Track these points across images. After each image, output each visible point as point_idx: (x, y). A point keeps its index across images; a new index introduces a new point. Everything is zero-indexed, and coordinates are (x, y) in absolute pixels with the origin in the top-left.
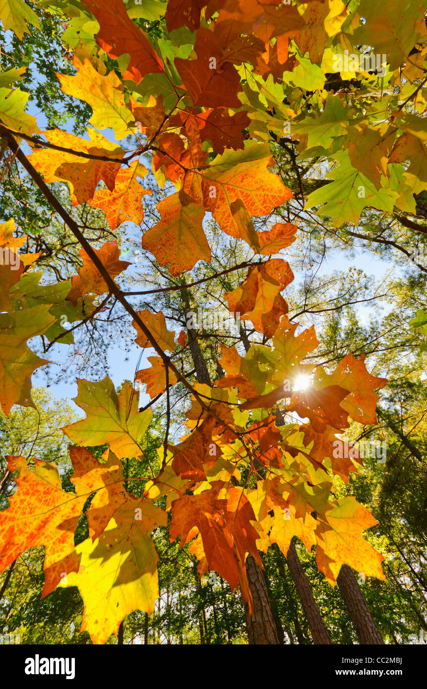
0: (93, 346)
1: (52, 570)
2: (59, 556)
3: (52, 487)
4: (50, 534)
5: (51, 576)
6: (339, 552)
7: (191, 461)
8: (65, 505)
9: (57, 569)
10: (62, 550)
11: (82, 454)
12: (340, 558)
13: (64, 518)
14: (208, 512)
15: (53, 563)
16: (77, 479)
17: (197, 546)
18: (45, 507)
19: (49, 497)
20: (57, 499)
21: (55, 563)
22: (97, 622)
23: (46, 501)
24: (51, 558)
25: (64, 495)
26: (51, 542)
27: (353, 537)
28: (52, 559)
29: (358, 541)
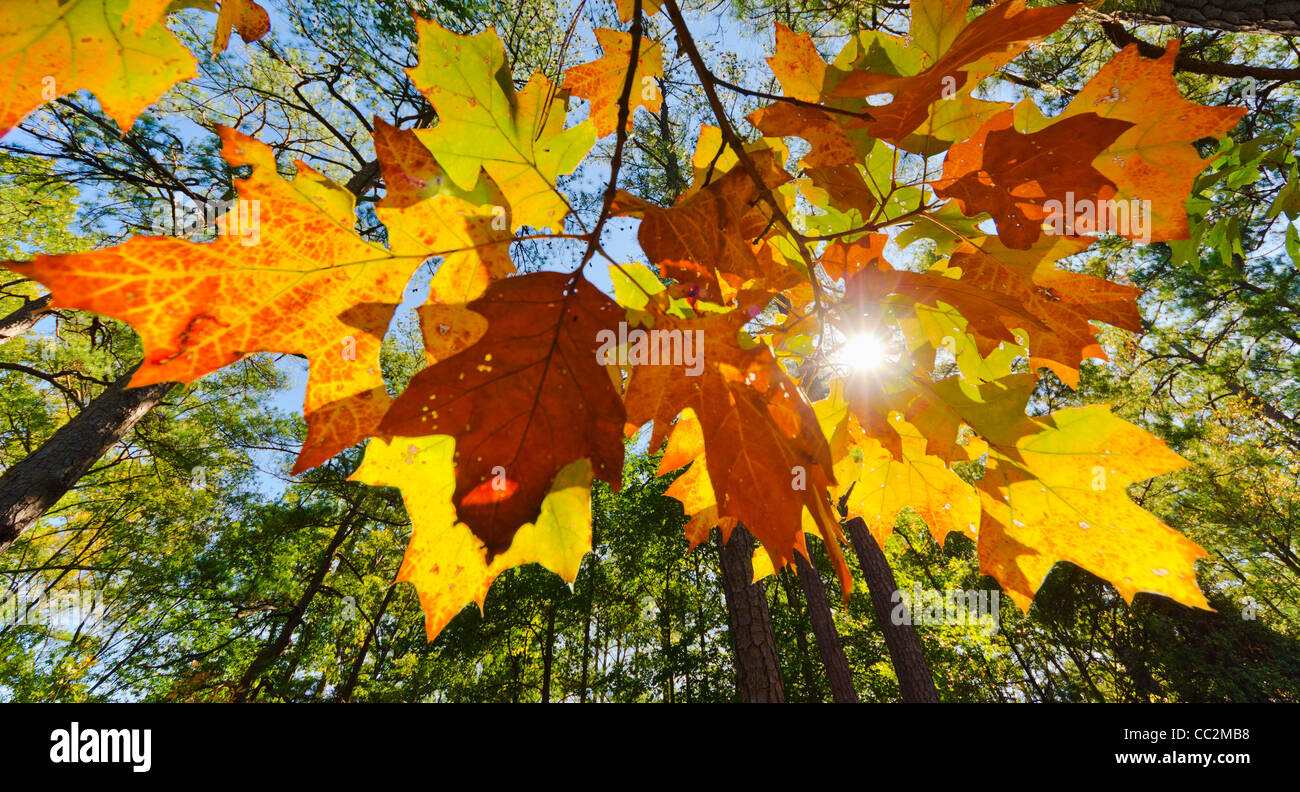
0: (521, 259)
1: (322, 417)
2: (339, 388)
3: (330, 221)
4: (319, 330)
5: (320, 431)
6: (1049, 531)
7: (687, 240)
8: (360, 266)
9: (334, 416)
10: (348, 376)
11: (405, 149)
12: (1052, 545)
13: (356, 299)
14: (726, 361)
15: (325, 402)
16: (394, 212)
17: (685, 487)
18: (307, 258)
19: (319, 239)
20: (340, 249)
21: (331, 403)
22: (436, 569)
23: (312, 246)
24: (320, 389)
25: (358, 246)
26: (323, 350)
27: (1098, 497)
28: (324, 393)
29: (1116, 507)
